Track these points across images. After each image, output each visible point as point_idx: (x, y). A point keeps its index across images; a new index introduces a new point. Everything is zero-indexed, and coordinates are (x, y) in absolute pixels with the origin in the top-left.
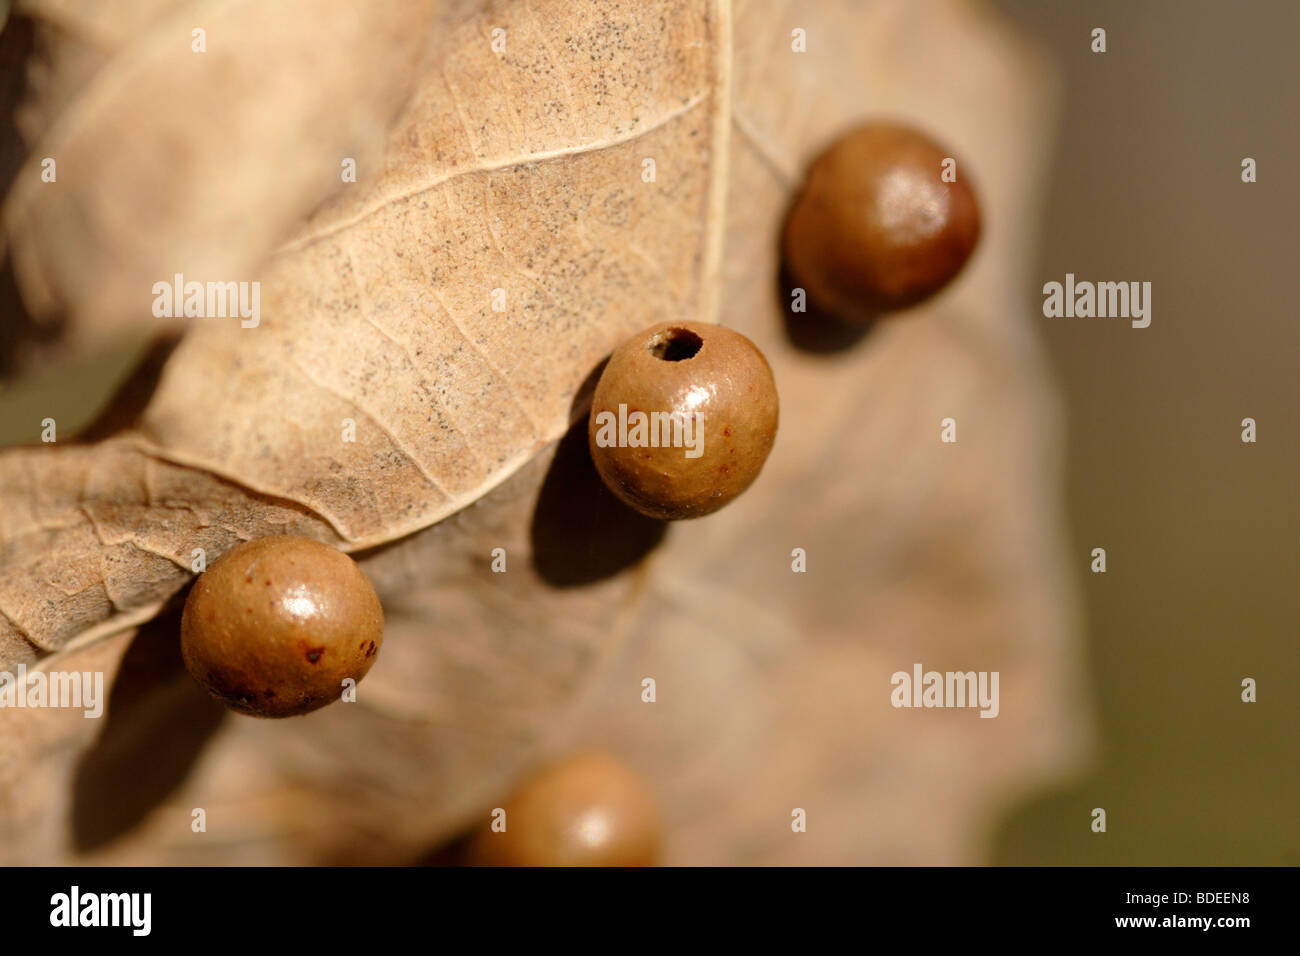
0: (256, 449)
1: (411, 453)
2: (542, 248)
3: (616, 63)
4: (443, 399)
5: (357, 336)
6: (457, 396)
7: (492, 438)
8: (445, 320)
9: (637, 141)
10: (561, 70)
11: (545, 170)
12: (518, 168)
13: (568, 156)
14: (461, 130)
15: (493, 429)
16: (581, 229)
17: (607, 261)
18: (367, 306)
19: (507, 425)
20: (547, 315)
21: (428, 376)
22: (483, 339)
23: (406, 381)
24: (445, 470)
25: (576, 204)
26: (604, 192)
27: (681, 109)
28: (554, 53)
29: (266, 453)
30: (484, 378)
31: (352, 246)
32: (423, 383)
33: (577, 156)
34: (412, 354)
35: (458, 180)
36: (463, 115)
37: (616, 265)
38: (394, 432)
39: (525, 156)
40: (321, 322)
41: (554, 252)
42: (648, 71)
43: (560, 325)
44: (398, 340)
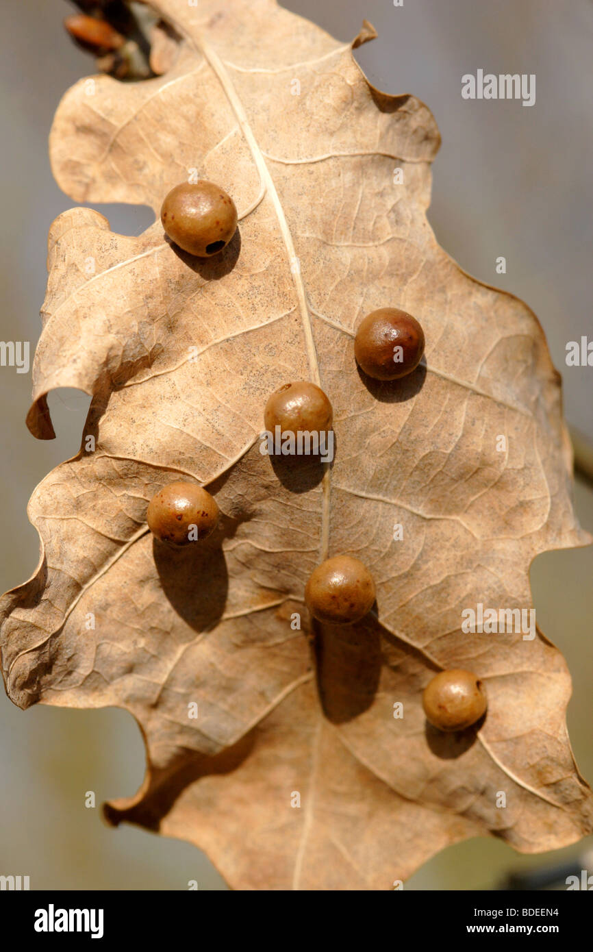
0: (147, 450)
1: (208, 445)
2: (245, 368)
3: (257, 300)
4: (216, 425)
5: (181, 407)
6: (222, 423)
7: (240, 436)
8: (213, 397)
9: (271, 324)
10: (237, 305)
11: (238, 339)
12: (228, 340)
13: (244, 333)
14: (207, 331)
15: (240, 433)
16: (257, 359)
17: (271, 369)
18: (183, 397)
19: (245, 431)
20: (252, 390)
21: (209, 417)
22: (228, 402)
23: (200, 420)
24: (225, 450)
25: (253, 350)
26: (263, 345)
27: (288, 312)
28: (234, 300)
29: (151, 451)
30: (230, 416)
31: (174, 377)
32: (207, 420)
33: (248, 332)
34: (202, 410)
35: (209, 349)
36: (206, 326)
37: (275, 370)
38: (199, 438)
39: (229, 335)
40: (166, 404)
41: (249, 368)
42: (271, 301)
43: (258, 393)
44: (195, 406)
